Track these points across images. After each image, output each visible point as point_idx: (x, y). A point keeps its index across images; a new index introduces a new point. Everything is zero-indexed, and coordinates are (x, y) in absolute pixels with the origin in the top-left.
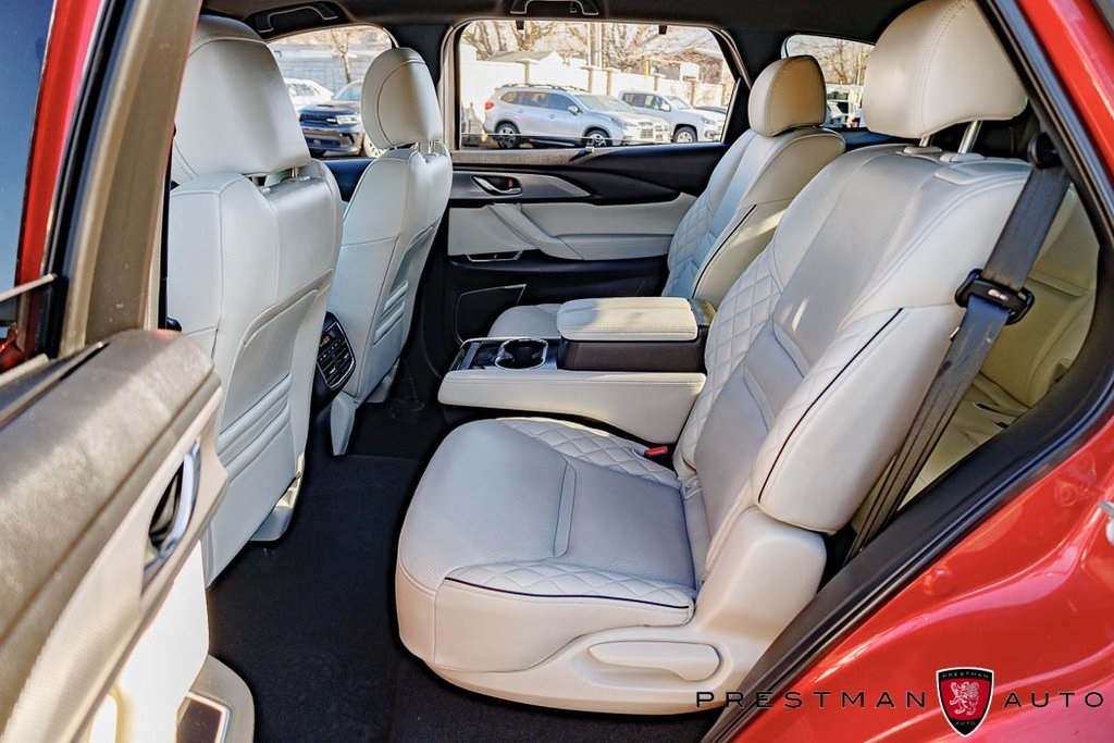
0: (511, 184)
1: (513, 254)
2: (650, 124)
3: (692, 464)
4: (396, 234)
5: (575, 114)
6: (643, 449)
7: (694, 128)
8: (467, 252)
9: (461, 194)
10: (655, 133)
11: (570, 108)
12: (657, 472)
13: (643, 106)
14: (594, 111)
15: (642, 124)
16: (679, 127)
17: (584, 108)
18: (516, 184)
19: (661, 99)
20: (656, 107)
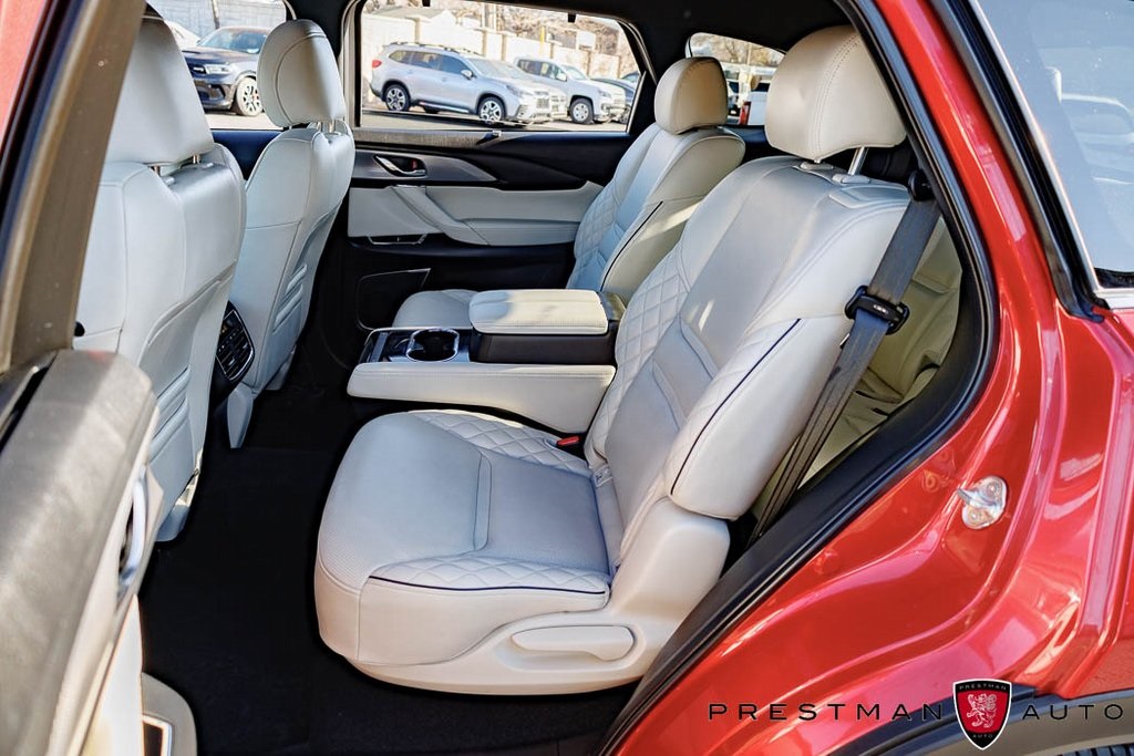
0: (415, 166)
1: (416, 237)
2: (547, 94)
3: (602, 452)
4: (298, 218)
5: (468, 79)
6: (555, 439)
7: (590, 100)
8: (369, 234)
9: (362, 174)
10: (551, 103)
11: (463, 72)
12: (567, 461)
13: (539, 74)
14: (488, 76)
15: (538, 93)
16: (575, 98)
17: (478, 72)
18: (421, 165)
19: (557, 68)
20: (552, 76)
